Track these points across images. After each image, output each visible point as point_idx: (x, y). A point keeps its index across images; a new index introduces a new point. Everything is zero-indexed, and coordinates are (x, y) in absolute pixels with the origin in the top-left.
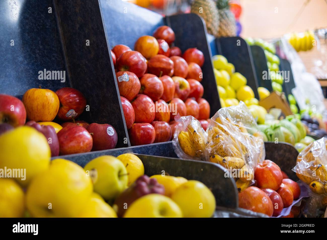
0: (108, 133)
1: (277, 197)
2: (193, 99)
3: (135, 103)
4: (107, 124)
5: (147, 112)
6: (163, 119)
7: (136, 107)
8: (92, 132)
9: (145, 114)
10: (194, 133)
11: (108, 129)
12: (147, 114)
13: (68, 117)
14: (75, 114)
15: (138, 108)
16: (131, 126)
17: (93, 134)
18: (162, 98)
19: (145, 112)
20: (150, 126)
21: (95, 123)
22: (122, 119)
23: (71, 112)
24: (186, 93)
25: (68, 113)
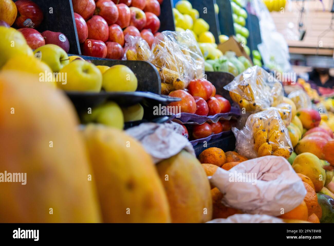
0: (60, 39)
1: (205, 104)
2: (149, 31)
3: (90, 21)
4: (60, 33)
5: (100, 31)
6: (117, 41)
7: (90, 25)
8: (45, 36)
9: (98, 32)
10: (138, 48)
11: (60, 36)
12: (100, 32)
13: (25, 26)
14: (32, 24)
15: (92, 27)
16: (85, 41)
17: (46, 38)
18: (117, 23)
19: (99, 31)
20: (103, 44)
21: (48, 31)
22: (74, 30)
23: (28, 21)
24: (142, 23)
25: (25, 22)
